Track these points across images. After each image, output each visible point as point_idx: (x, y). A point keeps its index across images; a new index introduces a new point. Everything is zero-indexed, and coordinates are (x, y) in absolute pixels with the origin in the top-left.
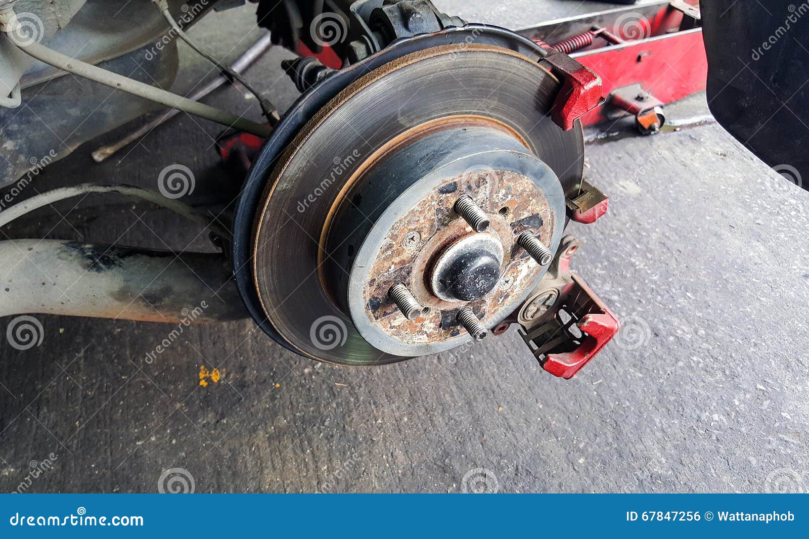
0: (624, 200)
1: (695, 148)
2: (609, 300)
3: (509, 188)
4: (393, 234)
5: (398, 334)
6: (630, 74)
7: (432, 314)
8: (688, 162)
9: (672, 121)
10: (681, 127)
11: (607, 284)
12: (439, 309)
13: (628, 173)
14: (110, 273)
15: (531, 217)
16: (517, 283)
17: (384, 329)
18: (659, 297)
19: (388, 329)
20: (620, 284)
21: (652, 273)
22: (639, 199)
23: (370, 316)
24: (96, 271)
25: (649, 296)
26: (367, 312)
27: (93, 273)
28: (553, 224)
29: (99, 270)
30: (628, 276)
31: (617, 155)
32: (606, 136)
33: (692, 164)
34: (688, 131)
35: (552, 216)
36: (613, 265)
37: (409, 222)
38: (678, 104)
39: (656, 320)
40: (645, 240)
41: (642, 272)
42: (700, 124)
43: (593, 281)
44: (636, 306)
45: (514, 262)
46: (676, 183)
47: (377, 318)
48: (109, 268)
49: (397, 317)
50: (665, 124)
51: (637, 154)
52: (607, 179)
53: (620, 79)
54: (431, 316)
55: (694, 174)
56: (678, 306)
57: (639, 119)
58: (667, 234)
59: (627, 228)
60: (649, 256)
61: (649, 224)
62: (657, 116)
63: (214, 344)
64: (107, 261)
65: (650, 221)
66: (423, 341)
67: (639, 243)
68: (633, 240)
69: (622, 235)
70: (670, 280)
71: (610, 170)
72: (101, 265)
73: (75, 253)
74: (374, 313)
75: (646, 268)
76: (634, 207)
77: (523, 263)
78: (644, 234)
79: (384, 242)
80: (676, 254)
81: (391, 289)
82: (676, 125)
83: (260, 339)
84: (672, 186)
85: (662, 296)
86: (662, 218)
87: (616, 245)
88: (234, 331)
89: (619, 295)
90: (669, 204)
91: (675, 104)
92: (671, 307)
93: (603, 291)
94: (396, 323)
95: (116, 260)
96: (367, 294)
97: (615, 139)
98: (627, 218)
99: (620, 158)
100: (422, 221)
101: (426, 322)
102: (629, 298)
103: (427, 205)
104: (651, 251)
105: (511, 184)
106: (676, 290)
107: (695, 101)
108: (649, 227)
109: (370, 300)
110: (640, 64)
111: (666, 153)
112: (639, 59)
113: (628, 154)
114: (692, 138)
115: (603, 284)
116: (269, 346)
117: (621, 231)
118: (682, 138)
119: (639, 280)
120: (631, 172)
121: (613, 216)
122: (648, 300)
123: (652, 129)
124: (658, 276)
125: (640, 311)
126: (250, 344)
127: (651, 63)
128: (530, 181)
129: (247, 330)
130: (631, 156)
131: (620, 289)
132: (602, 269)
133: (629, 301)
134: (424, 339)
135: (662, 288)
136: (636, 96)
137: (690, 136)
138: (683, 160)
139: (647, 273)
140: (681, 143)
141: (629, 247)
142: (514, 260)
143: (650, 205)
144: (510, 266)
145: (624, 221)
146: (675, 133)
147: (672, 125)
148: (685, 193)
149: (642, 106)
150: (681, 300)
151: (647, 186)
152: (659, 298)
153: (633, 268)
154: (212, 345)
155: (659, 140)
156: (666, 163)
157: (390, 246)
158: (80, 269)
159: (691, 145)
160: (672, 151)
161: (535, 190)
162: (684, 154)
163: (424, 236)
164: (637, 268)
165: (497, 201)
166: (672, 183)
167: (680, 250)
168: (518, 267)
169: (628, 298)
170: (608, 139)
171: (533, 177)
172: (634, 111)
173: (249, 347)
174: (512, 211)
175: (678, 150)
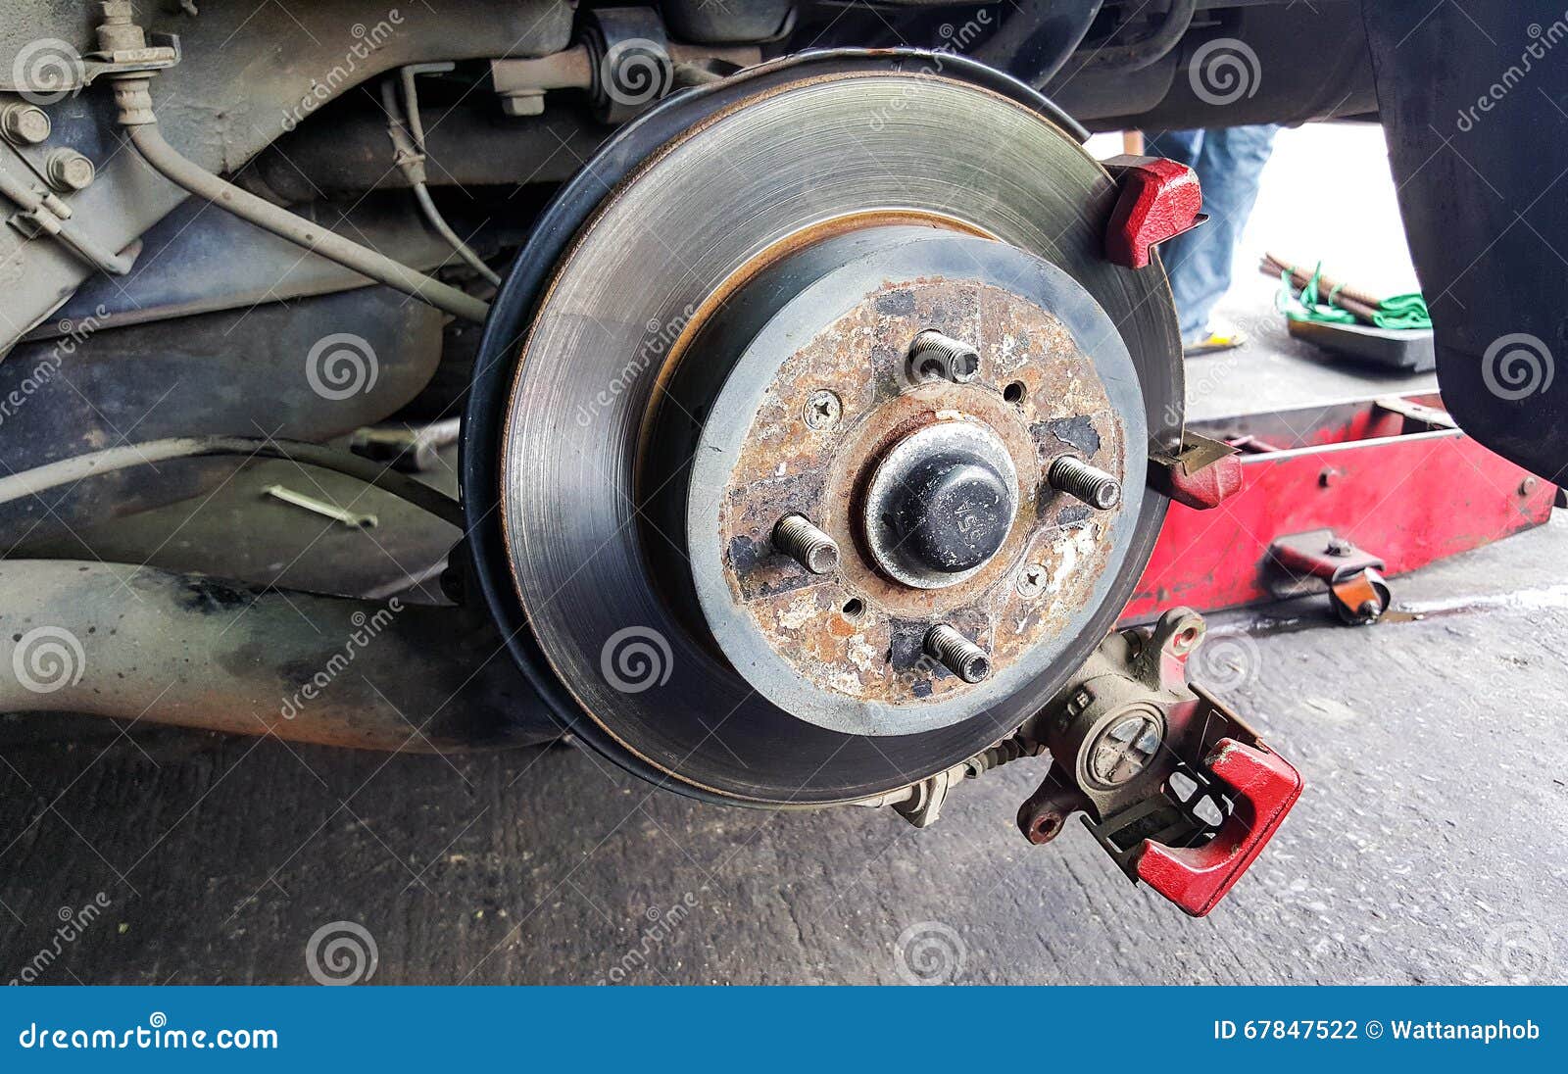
0: (1322, 729)
1: (1461, 649)
2: (1306, 910)
3: (1021, 337)
4: (782, 384)
5: (792, 651)
6: (1308, 510)
7: (868, 620)
8: (1448, 671)
9: (1406, 604)
10: (1427, 615)
11: (1300, 880)
12: (885, 610)
13: (1325, 686)
14: (227, 616)
15: (1073, 421)
16: (1055, 587)
17: (763, 631)
18: (1416, 908)
19: (772, 633)
20: (1326, 881)
21: (1396, 863)
22: (1352, 729)
23: (732, 586)
24: (202, 611)
25: (1395, 905)
26: (727, 574)
27: (193, 615)
28: (1122, 451)
29: (207, 609)
30: (1345, 865)
31: (1298, 655)
32: (1273, 624)
33: (1457, 675)
34: (1444, 621)
35: (1119, 431)
36: (1309, 845)
37: (817, 365)
38: (1415, 577)
39: (1414, 951)
40: (1374, 802)
41: (1374, 859)
42: (1464, 610)
43: (1267, 874)
44: (1366, 923)
45: (1044, 529)
46: (1429, 705)
47: (748, 596)
48: (227, 608)
49: (793, 605)
50: (1390, 607)
51: (1341, 656)
52: (1282, 694)
53: (1290, 520)
54: (867, 625)
55: (1464, 690)
56: (1462, 925)
57: (1337, 590)
58: (1421, 793)
59: (1334, 780)
60: (1387, 831)
61: (1379, 773)
62: (1372, 586)
63: (432, 966)
64: (229, 595)
65: (1381, 768)
66: (850, 692)
67: (1360, 806)
68: (1347, 801)
69: (1323, 792)
70: (1438, 876)
71: (1286, 679)
72: (214, 601)
73: (167, 580)
74: (740, 579)
75: (1383, 852)
76: (1343, 743)
77: (1064, 535)
78: (1371, 790)
79: (764, 399)
80: (1444, 830)
81: (779, 523)
82: (1414, 610)
83: (532, 960)
84: (1419, 710)
85: (1422, 907)
86: (1406, 764)
87: (1313, 809)
88: (479, 942)
89: (1327, 902)
90: (1419, 741)
91: (1410, 578)
92: (1444, 927)
93: (1292, 893)
94: (791, 621)
95: (245, 596)
96: (727, 525)
97: (1293, 630)
98: (1329, 760)
99: (1305, 660)
100: (843, 369)
101: (858, 638)
102: (1350, 908)
103: (853, 332)
104: (1388, 822)
105: (1028, 329)
106: (1453, 895)
107: (1449, 574)
108: (1380, 779)
109: (733, 541)
110: (1327, 491)
111: (1403, 657)
112: (1323, 481)
113: (1322, 654)
114: (1451, 632)
115: (1290, 879)
116: (548, 975)
117: (1321, 784)
118: (1431, 632)
119: (1369, 876)
120: (1330, 685)
121: (1300, 758)
122: (1394, 915)
123: (1365, 612)
124: (1409, 868)
125: (1376, 933)
126: (509, 968)
127: (1348, 491)
128: (1066, 332)
129: (506, 940)
130: (1328, 657)
131: (1329, 891)
132: (1283, 852)
133: (1349, 912)
134: (851, 685)
135: (1420, 890)
136: (1326, 547)
137: (1447, 629)
138: (1437, 667)
139: (1385, 861)
140: (1431, 641)
141: (1340, 814)
142: (1044, 524)
143: (1378, 741)
144: (1036, 535)
145: (1325, 766)
146: (1416, 623)
147: (1408, 611)
148: (1449, 722)
149: (1340, 564)
150: (1467, 915)
151: (1367, 708)
152: (1416, 910)
153: (1355, 853)
154: (427, 967)
155: (1383, 633)
156: (1402, 671)
157: (777, 413)
158: (171, 606)
159: (1450, 643)
160: (1413, 653)
161: (1077, 357)
162: (1439, 656)
163: (849, 408)
164: (1362, 851)
165: (999, 361)
166: (1419, 705)
167: (1452, 821)
168: (1056, 544)
169: (1348, 908)
170: (1276, 630)
171: (1069, 323)
172: (1325, 575)
173: (505, 975)
174: (1031, 395)
175: (1424, 652)
